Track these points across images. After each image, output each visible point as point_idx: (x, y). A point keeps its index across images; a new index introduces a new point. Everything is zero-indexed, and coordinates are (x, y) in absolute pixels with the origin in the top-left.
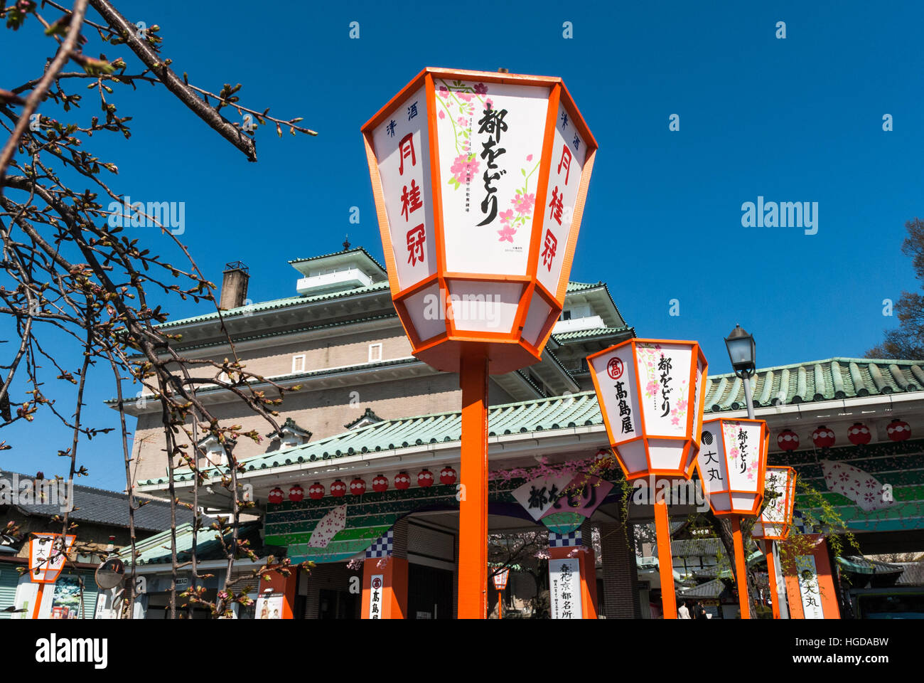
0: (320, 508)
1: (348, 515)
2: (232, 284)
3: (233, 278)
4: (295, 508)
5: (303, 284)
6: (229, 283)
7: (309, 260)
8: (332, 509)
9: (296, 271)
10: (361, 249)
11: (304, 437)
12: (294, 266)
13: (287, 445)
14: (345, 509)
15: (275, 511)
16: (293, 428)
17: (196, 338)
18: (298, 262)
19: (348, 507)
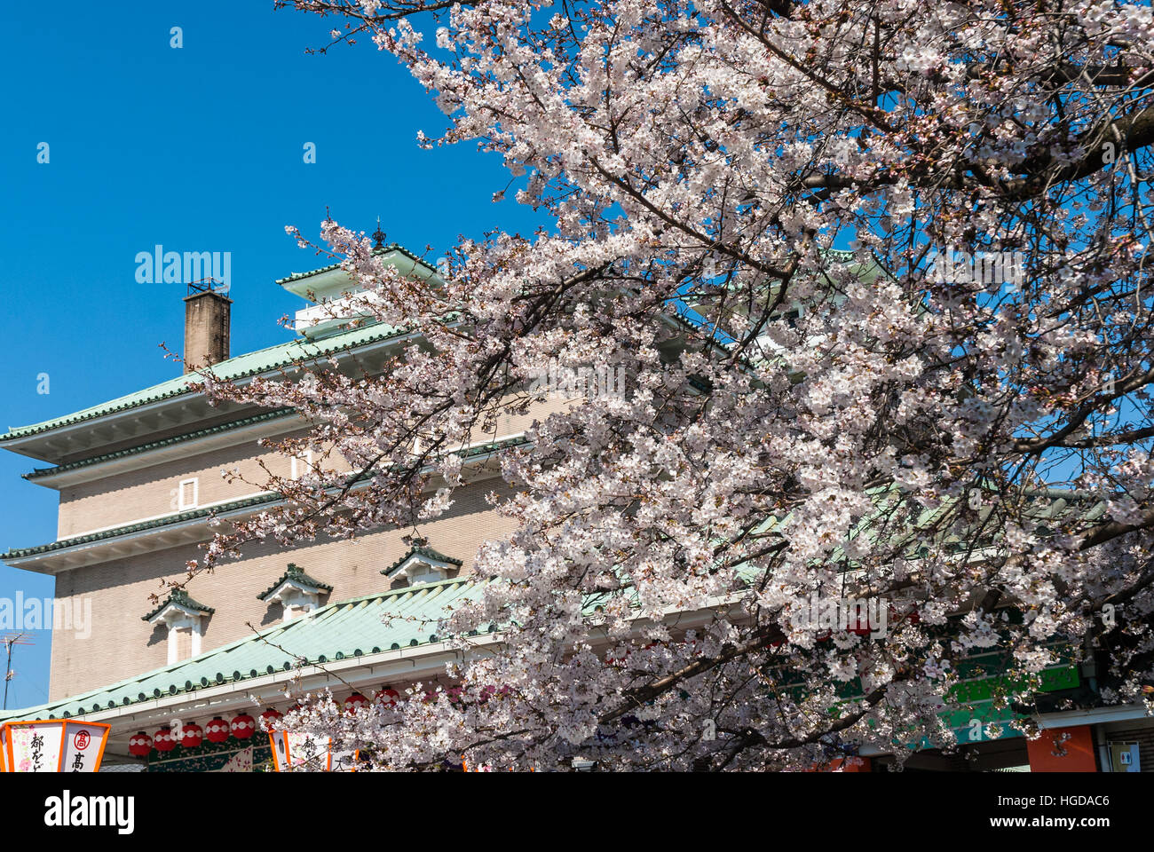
0: (217, 753)
1: (254, 762)
2: (200, 320)
3: (201, 308)
4: (184, 755)
5: (305, 319)
6: (196, 318)
7: (311, 275)
8: (233, 755)
9: (293, 295)
10: (395, 249)
11: (320, 595)
12: (288, 287)
13: (293, 609)
14: (251, 753)
15: (159, 760)
16: (299, 581)
17: (178, 422)
18: (292, 280)
19: (254, 750)
